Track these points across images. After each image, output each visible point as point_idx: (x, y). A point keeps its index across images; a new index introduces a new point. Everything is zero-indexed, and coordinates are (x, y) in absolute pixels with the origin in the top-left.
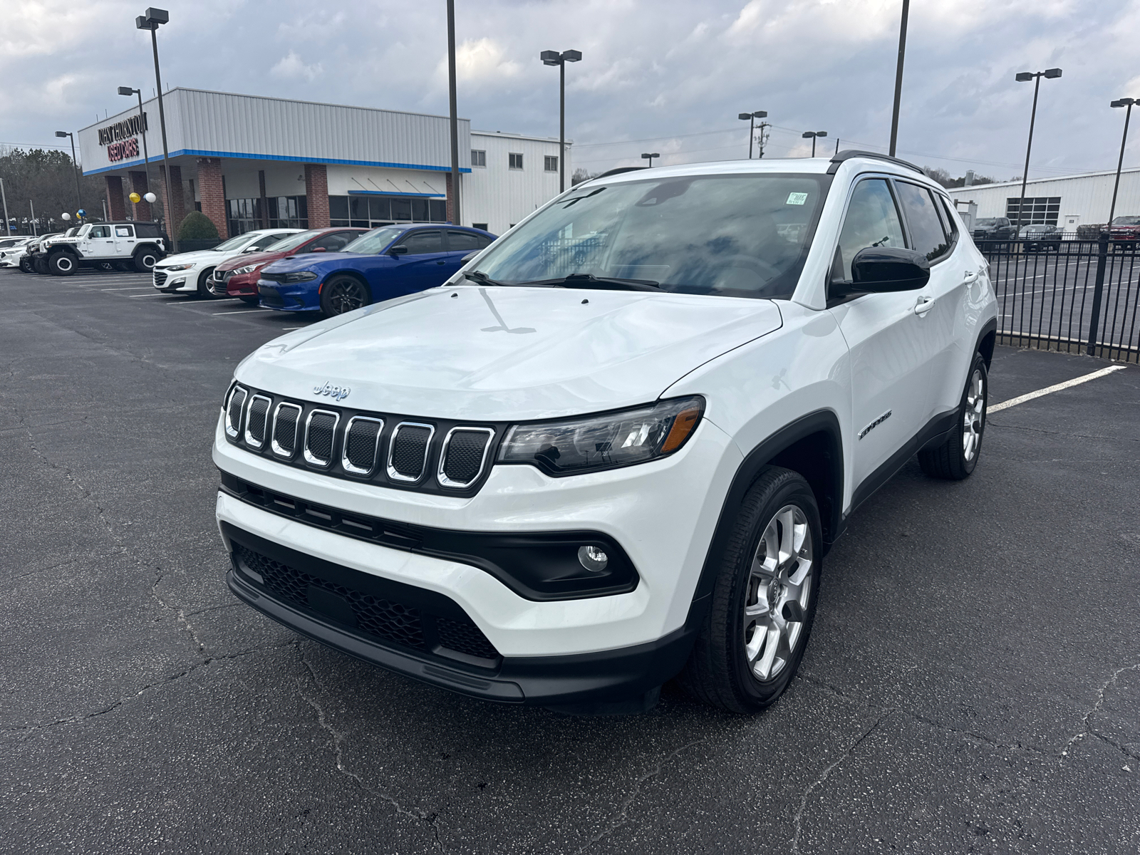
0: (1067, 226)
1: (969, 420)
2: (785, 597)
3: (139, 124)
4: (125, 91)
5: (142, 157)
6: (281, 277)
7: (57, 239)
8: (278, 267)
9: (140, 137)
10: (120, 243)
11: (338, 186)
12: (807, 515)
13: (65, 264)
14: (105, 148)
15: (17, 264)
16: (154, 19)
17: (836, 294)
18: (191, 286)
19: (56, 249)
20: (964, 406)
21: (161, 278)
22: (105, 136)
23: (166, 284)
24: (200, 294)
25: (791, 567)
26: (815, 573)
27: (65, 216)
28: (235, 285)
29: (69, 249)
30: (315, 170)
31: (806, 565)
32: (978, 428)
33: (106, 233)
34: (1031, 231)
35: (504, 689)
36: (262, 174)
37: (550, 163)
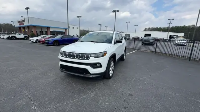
0: (131, 37)
1: (124, 55)
2: (112, 69)
3: (24, 21)
4: (22, 17)
5: (24, 25)
6: (48, 41)
7: (12, 35)
8: (47, 39)
9: (24, 23)
10: (22, 36)
11: (51, 30)
12: (113, 62)
13: (14, 38)
14: (19, 24)
15: (6, 38)
16: (27, 9)
17: (115, 43)
18: (35, 41)
19: (12, 36)
20: (124, 54)
21: (30, 40)
22: (19, 22)
23: (31, 41)
24: (36, 42)
25: (112, 67)
26: (114, 67)
27: (12, 32)
28: (41, 41)
29: (15, 37)
30: (48, 28)
31: (113, 67)
32: (125, 56)
33: (20, 35)
34: (128, 38)
35: (91, 76)
36: (41, 28)
37: (77, 28)
